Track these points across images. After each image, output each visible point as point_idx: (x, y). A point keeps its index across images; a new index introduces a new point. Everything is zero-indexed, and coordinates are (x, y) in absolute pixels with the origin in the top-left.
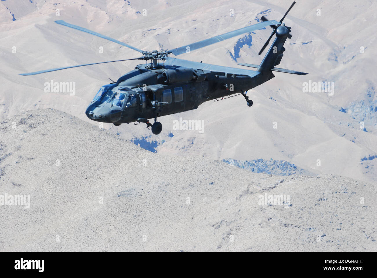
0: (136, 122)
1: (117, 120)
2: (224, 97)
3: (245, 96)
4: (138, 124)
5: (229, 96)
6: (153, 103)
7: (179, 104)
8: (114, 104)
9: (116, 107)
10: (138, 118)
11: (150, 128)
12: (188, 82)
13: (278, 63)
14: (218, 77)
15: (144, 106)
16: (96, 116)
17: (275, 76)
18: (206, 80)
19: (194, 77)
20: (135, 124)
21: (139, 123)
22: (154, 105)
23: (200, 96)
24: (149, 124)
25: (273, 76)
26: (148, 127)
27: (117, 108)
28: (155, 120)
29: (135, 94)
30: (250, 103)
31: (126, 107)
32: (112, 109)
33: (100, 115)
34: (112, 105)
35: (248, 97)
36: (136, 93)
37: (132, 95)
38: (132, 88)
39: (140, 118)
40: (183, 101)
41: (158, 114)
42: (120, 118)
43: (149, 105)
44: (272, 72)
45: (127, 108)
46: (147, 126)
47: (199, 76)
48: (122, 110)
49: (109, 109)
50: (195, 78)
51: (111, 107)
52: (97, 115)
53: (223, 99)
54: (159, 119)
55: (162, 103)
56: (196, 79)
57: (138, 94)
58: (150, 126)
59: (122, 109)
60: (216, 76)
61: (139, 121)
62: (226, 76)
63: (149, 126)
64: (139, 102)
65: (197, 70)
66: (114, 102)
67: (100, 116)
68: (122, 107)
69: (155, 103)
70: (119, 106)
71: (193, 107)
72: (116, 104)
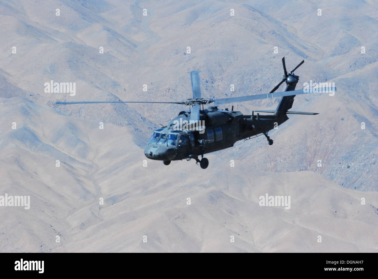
0: (188, 159)
1: (172, 157)
2: (251, 137)
3: (266, 136)
4: (190, 160)
5: (255, 136)
6: (201, 141)
7: (220, 142)
8: (168, 144)
9: (170, 146)
10: (189, 155)
11: (199, 163)
12: (225, 123)
13: (290, 107)
14: (246, 120)
15: (193, 145)
17: (288, 118)
18: (240, 121)
19: (230, 119)
20: (188, 160)
22: (201, 143)
23: (235, 135)
24: (198, 161)
25: (287, 118)
27: (172, 147)
28: (202, 156)
30: (271, 142)
31: (179, 145)
32: (168, 148)
35: (269, 137)
36: (186, 133)
38: (182, 130)
39: (192, 155)
40: (223, 140)
41: (204, 151)
42: (175, 155)
43: (197, 143)
44: (287, 114)
45: (180, 147)
46: (196, 162)
47: (234, 118)
48: (176, 149)
49: (166, 148)
51: (167, 146)
52: (155, 154)
53: (250, 139)
54: (206, 156)
55: (208, 141)
56: (232, 120)
57: (188, 134)
58: (198, 162)
60: (244, 119)
61: (190, 158)
62: (251, 118)
64: (189, 141)
65: (231, 113)
66: (168, 142)
67: (158, 155)
68: (176, 146)
69: (203, 141)
70: (173, 145)
71: (230, 145)
72: (171, 143)
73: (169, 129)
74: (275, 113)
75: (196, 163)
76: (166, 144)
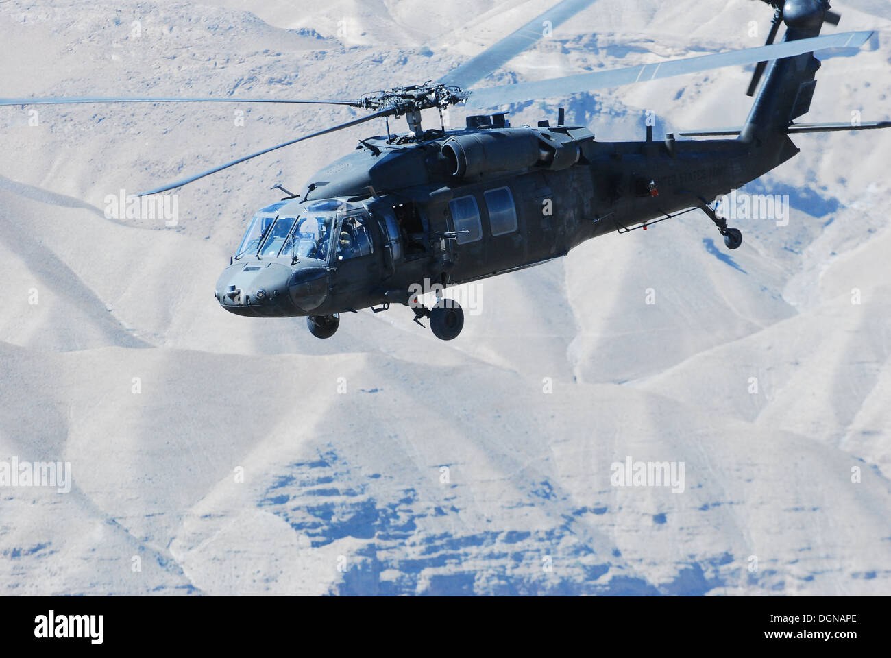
1: (315, 303)
3: (712, 214)
4: (384, 309)
5: (662, 217)
7: (506, 239)
8: (299, 255)
9: (306, 262)
11: (425, 320)
12: (525, 170)
13: (804, 108)
15: (395, 250)
16: (248, 297)
17: (798, 150)
18: (583, 160)
19: (544, 154)
20: (375, 311)
21: (386, 306)
23: (571, 215)
24: (421, 312)
25: (792, 150)
26: (418, 319)
27: (312, 264)
29: (363, 217)
30: (733, 239)
31: (341, 257)
32: (296, 269)
33: (260, 292)
34: (295, 259)
35: (724, 220)
36: (366, 212)
37: (353, 222)
38: (349, 200)
40: (519, 232)
42: (325, 296)
44: (790, 135)
46: (415, 315)
47: (559, 149)
48: (328, 269)
49: (288, 270)
50: (548, 156)
51: (293, 264)
52: (250, 294)
56: (550, 160)
58: (425, 317)
59: (329, 266)
61: (386, 301)
63: (420, 317)
64: (380, 240)
65: (549, 133)
67: (261, 295)
70: (316, 257)
71: (553, 250)
72: (307, 252)
73: (306, 200)
74: (743, 133)
75: (416, 320)
76: (290, 255)
